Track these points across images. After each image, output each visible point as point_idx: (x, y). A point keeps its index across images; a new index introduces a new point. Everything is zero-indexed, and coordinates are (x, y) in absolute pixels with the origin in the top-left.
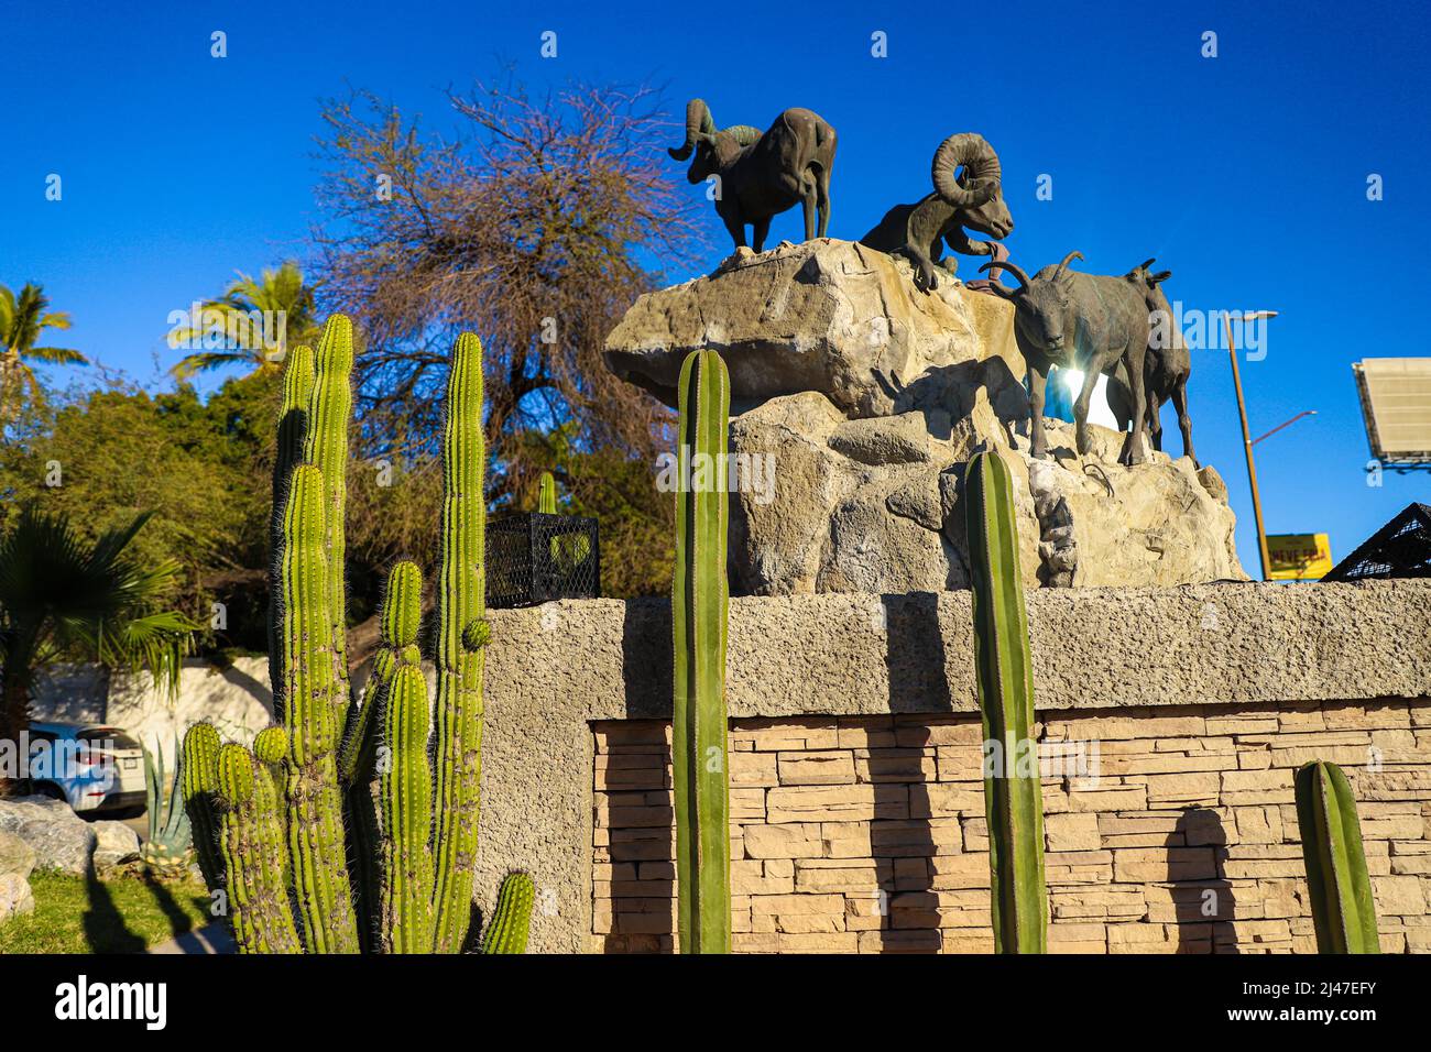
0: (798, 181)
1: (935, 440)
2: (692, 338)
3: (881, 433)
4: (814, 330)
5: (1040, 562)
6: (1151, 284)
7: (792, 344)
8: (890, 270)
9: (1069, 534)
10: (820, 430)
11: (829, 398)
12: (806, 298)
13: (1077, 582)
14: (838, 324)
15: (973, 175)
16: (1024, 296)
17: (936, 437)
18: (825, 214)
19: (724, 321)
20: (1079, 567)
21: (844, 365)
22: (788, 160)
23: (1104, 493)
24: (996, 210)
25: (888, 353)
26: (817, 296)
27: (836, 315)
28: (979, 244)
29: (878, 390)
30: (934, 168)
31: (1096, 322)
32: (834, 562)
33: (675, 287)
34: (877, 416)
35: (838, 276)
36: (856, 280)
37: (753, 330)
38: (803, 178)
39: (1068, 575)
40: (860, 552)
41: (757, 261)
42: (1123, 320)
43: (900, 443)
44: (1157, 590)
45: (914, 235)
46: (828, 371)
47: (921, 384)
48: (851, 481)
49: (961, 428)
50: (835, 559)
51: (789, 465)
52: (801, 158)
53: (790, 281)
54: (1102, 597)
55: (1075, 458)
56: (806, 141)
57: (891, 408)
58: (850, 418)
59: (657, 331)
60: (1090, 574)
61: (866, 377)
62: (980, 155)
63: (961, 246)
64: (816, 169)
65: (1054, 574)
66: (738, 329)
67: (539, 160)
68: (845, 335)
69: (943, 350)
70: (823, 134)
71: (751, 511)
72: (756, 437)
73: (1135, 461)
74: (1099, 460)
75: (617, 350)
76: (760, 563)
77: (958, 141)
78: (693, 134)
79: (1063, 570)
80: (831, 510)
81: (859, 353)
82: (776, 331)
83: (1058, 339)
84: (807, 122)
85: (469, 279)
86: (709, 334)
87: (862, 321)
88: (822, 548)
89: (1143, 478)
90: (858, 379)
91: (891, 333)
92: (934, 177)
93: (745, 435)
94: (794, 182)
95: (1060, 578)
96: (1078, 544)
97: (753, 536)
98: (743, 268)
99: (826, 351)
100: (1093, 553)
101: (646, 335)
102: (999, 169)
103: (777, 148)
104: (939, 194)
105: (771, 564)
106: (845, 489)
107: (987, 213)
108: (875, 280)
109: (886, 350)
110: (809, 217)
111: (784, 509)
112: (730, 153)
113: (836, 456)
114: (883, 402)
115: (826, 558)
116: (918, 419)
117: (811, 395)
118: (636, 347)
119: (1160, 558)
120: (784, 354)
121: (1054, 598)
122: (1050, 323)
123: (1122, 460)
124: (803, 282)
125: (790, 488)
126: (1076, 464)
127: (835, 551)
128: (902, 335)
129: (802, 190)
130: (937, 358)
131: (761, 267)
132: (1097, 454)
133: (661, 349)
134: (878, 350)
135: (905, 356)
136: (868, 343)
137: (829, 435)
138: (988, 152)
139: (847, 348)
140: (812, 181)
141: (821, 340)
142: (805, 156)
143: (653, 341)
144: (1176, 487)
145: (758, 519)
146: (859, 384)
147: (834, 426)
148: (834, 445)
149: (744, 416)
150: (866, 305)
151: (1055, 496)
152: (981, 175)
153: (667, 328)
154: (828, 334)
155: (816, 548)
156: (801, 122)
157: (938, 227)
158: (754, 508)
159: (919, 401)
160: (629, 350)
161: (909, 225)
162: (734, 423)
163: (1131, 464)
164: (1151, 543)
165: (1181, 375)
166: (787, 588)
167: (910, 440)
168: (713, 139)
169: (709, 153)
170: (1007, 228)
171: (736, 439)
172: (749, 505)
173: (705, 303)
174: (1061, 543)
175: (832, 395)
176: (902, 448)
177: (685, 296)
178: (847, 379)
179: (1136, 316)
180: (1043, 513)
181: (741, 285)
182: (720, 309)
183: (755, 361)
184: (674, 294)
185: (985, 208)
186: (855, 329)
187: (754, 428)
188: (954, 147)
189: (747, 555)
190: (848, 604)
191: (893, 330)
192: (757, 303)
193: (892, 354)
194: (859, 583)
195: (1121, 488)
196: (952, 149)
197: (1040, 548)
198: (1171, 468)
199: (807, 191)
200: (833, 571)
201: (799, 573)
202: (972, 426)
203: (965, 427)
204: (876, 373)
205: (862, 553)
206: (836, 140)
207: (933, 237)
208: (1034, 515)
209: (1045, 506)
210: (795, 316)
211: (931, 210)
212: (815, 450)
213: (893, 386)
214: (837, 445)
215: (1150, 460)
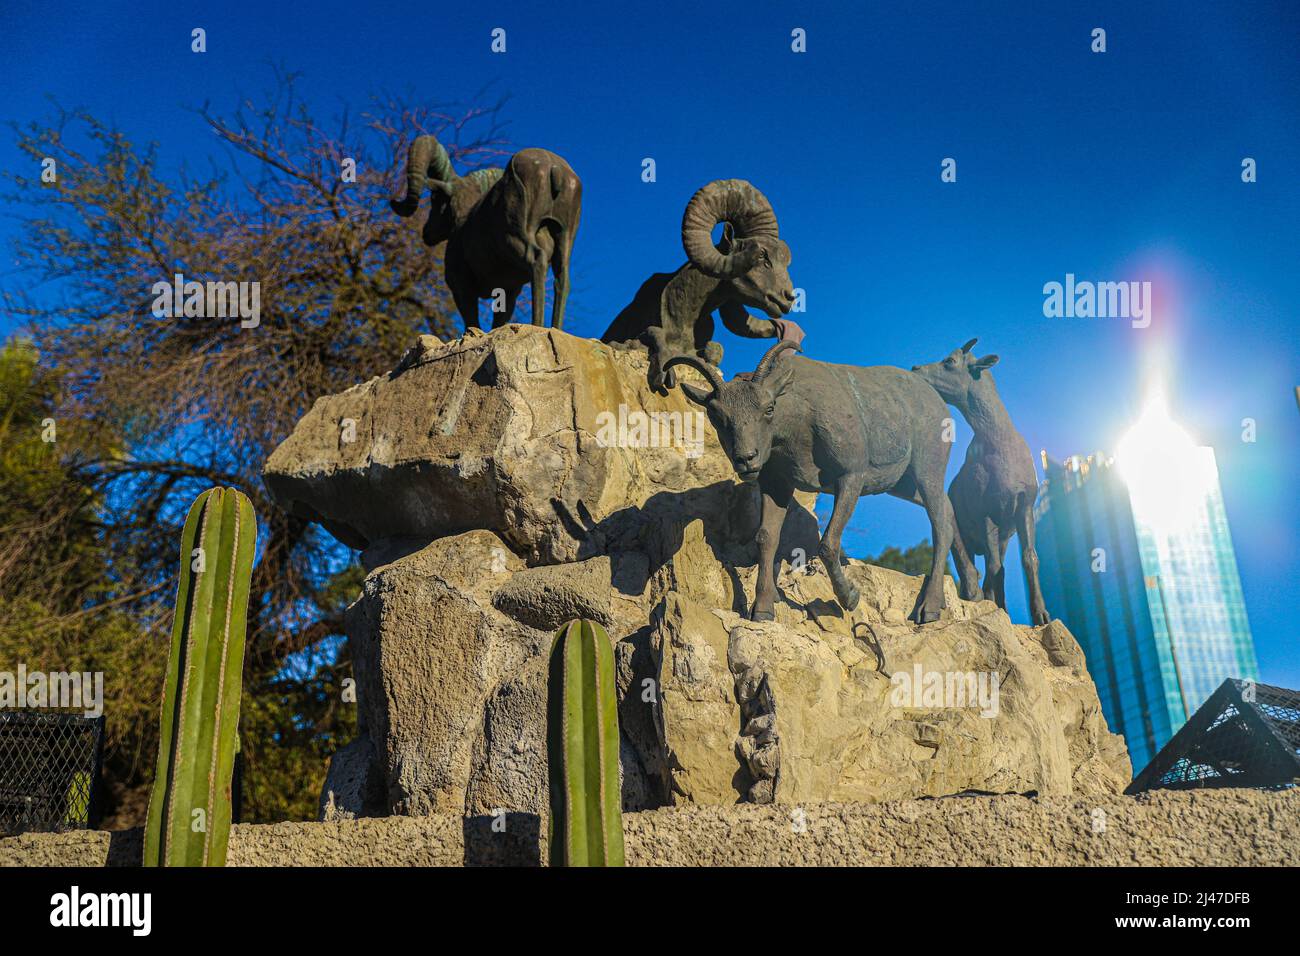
0: (526, 244)
1: (620, 595)
2: (356, 458)
3: (551, 586)
4: (482, 448)
5: (737, 766)
6: (975, 372)
7: (456, 466)
8: (601, 365)
9: (770, 726)
10: (483, 584)
11: (503, 538)
12: (481, 404)
13: (782, 795)
14: (510, 440)
15: (740, 234)
16: (714, 402)
17: (622, 591)
18: (561, 287)
19: (393, 435)
20: (784, 773)
21: (517, 496)
22: (515, 218)
23: (872, 665)
24: (771, 278)
25: (575, 478)
26: (493, 403)
27: (509, 429)
28: (762, 322)
29: (560, 527)
30: (684, 227)
31: (841, 431)
32: (486, 766)
33: (356, 387)
34: (557, 562)
35: (519, 376)
36: (543, 380)
37: (422, 448)
38: (533, 241)
39: (769, 784)
40: (516, 752)
41: (439, 353)
42: (895, 426)
43: (574, 600)
44: (849, 807)
45: (670, 314)
46: (498, 503)
47: (624, 517)
48: (516, 651)
49: (660, 578)
50: (488, 761)
51: (442, 630)
52: (530, 215)
53: (467, 381)
54: (772, 819)
55: (839, 614)
56: (536, 193)
57: (575, 551)
58: (530, 565)
59: (325, 447)
60: (805, 782)
61: (544, 510)
62: (747, 208)
63: (738, 326)
64: (555, 229)
65: (754, 783)
66: (404, 446)
67: (331, 204)
68: (518, 456)
69: (677, 468)
70: (560, 182)
71: (394, 697)
72: (406, 592)
73: (929, 616)
74: (878, 617)
75: (277, 473)
76: (400, 767)
77: (715, 190)
78: (416, 182)
79: (764, 776)
80: (488, 693)
81: (535, 479)
82: (442, 449)
83: (750, 458)
84: (537, 168)
85: (222, 364)
86: (374, 452)
87: (542, 435)
88: (473, 747)
89: (935, 642)
90: (534, 513)
91: (579, 450)
92: (684, 238)
93: (393, 589)
94: (522, 246)
95: (759, 789)
96: (783, 739)
97: (393, 729)
98: (423, 364)
99: (494, 476)
100: (811, 751)
101: (312, 452)
102: (775, 225)
103: (502, 203)
104: (695, 264)
105: (412, 769)
106: (508, 663)
107: (759, 283)
108: (567, 380)
109: (571, 473)
110: (538, 291)
111: (432, 693)
112: (465, 206)
113: (499, 618)
114: (565, 544)
115: (478, 760)
116: (602, 566)
117: (477, 536)
118: (297, 469)
119: (934, 757)
120: (450, 480)
121: (703, 820)
122: (741, 439)
123: (913, 617)
124: (481, 384)
125: (440, 662)
126: (842, 625)
127: (488, 751)
128: (596, 454)
129: (530, 256)
130: (669, 481)
131: (442, 362)
132: (878, 607)
133: (323, 472)
134: (561, 474)
135: (601, 480)
136: (548, 464)
137: (496, 589)
138: (759, 203)
139: (519, 472)
140: (548, 244)
141: (487, 461)
142: (535, 212)
143: (317, 461)
144: (985, 652)
145: (401, 706)
146: (536, 520)
147: (506, 576)
148: (498, 603)
149: (395, 564)
150: (551, 412)
151: (757, 672)
152: (752, 233)
153: (336, 445)
154: (496, 453)
155: (466, 745)
156: (531, 167)
157: (701, 303)
158: (396, 690)
159: (615, 540)
160: (289, 473)
161: (663, 300)
162: (383, 573)
163: (923, 622)
164: (920, 734)
165: (1021, 494)
166: (427, 803)
167: (586, 596)
168: (449, 186)
169: (444, 206)
170: (785, 302)
171: (383, 596)
172: (392, 686)
173: (379, 410)
174: (762, 738)
175: (506, 534)
176: (578, 607)
177: (361, 400)
178: (520, 514)
179: (922, 420)
180: (744, 695)
181: (418, 385)
182: (393, 418)
183: (422, 489)
184: (352, 397)
185: (756, 275)
186: (531, 447)
187: (405, 580)
188: (710, 198)
189: (386, 755)
190: (416, 832)
191: (583, 448)
192: (430, 412)
193: (580, 479)
194: (516, 795)
195: (899, 657)
196: (707, 201)
197: (737, 745)
198: (978, 626)
199: (536, 258)
200: (484, 779)
201: (444, 783)
202: (673, 575)
203: (664, 576)
204: (557, 505)
205: (519, 754)
206: (579, 190)
207: (696, 315)
208: (732, 698)
209: (745, 687)
210: (465, 430)
211: (689, 281)
212: (474, 609)
213: (578, 521)
214: (503, 604)
215: (958, 614)
